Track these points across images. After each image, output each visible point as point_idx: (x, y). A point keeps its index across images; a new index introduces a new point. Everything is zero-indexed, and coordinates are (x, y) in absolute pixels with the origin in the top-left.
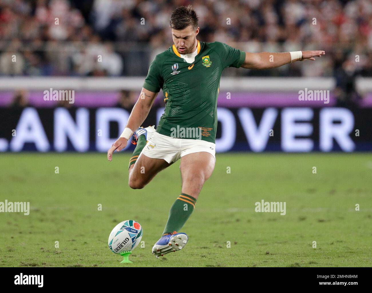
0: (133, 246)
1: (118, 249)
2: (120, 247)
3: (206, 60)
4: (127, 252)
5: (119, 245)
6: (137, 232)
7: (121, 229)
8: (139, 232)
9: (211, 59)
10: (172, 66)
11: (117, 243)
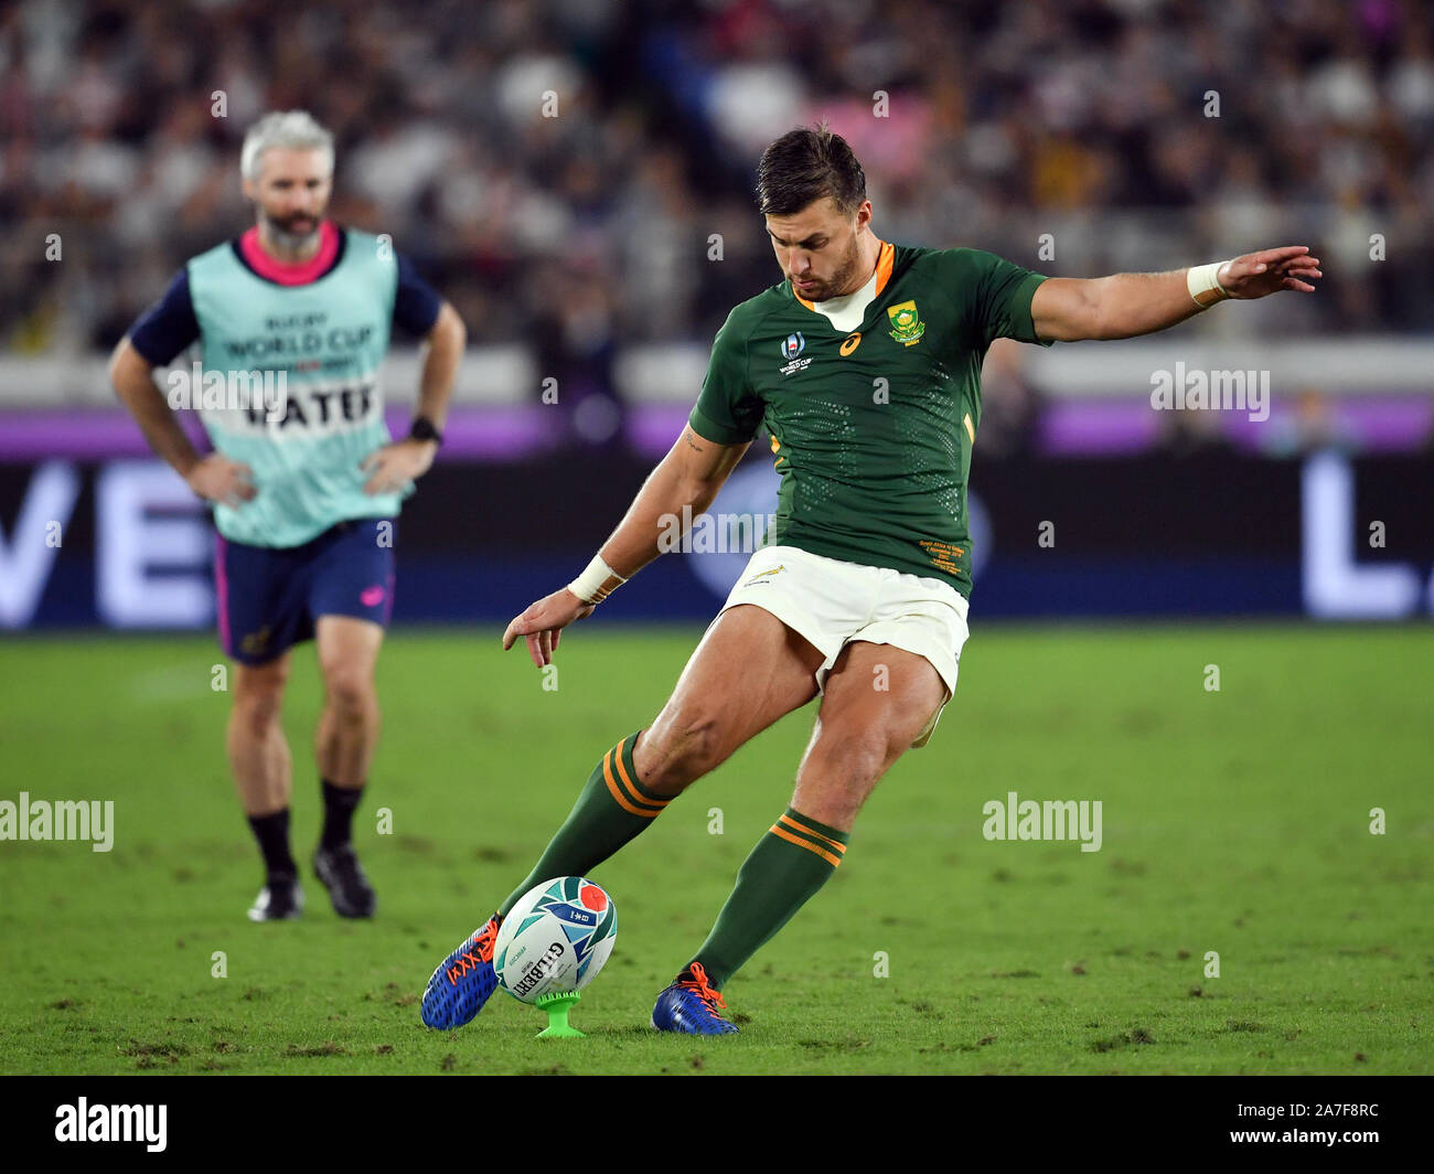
0: (582, 974)
1: (528, 984)
2: (535, 978)
3: (905, 319)
4: (559, 996)
5: (528, 971)
6: (592, 921)
7: (536, 910)
8: (602, 920)
9: (923, 314)
10: (784, 344)
11: (522, 962)
